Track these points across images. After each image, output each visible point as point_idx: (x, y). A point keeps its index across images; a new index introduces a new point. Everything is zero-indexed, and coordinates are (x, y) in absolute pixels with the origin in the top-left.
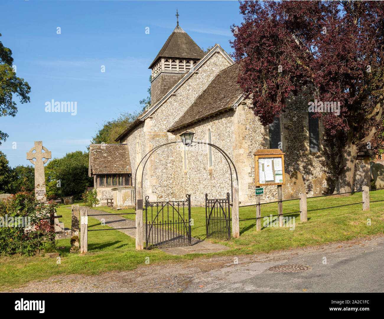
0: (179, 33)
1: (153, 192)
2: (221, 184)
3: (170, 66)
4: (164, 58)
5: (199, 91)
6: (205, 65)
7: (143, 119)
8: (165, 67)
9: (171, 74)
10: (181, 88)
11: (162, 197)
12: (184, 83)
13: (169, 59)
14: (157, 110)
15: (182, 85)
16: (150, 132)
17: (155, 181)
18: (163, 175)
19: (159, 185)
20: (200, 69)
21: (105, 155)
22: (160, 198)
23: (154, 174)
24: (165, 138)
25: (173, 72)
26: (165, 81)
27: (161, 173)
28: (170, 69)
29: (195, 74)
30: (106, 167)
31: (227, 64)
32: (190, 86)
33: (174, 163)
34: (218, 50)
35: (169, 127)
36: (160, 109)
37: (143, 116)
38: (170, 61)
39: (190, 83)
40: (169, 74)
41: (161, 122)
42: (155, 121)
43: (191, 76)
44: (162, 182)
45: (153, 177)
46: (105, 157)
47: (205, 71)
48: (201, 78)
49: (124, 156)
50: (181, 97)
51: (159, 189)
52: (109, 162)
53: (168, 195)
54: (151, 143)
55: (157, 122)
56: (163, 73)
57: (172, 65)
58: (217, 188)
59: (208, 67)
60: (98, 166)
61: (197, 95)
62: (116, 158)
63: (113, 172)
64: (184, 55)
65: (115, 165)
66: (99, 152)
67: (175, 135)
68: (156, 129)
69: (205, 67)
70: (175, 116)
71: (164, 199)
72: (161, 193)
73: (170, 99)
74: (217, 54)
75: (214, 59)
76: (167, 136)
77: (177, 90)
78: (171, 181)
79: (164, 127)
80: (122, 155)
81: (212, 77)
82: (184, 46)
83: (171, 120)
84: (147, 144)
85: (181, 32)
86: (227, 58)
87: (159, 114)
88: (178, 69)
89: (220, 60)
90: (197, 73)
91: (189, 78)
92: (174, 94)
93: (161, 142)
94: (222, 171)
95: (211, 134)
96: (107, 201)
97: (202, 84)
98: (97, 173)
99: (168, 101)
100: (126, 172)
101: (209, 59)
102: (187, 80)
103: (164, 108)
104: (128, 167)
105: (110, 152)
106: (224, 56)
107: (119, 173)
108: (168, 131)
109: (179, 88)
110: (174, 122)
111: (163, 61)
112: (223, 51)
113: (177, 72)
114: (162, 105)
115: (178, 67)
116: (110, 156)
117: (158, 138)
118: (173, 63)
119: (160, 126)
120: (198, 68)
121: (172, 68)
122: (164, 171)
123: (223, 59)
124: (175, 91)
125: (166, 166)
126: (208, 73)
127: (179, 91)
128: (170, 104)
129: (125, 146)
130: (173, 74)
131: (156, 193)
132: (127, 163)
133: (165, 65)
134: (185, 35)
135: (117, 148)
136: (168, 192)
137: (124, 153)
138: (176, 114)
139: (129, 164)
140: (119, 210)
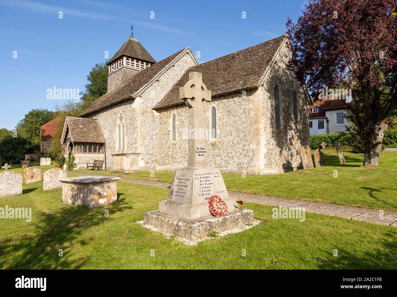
0: (134, 41)
1: (142, 159)
2: (229, 154)
3: (130, 63)
4: (126, 56)
5: (175, 80)
6: (179, 61)
7: (135, 96)
8: (126, 64)
9: (131, 70)
10: (163, 76)
11: (148, 163)
12: (165, 73)
13: (129, 58)
14: (145, 91)
15: (164, 73)
16: (140, 109)
17: (143, 150)
18: (150, 145)
19: (147, 153)
20: (176, 63)
21: (81, 126)
22: (147, 164)
23: (143, 143)
24: (152, 115)
25: (132, 68)
26: (126, 74)
27: (148, 143)
28: (130, 65)
29: (172, 67)
30: (83, 136)
31: (193, 63)
32: (168, 75)
33: (158, 135)
34: (188, 51)
35: (153, 106)
36: (147, 90)
37: (135, 94)
38: (130, 59)
39: (169, 73)
40: (129, 69)
41: (148, 101)
42: (143, 99)
43: (170, 68)
44: (148, 150)
45: (142, 146)
46: (81, 128)
47: (179, 65)
48: (176, 71)
49: (96, 128)
50: (162, 83)
51: (146, 156)
52: (85, 132)
53: (153, 162)
54: (141, 117)
55: (145, 101)
56: (125, 68)
57: (131, 63)
58: (223, 157)
59: (181, 63)
60: (76, 135)
61: (173, 83)
62: (91, 130)
63: (90, 141)
64: (140, 57)
65: (91, 136)
66: (76, 123)
67: (158, 112)
68: (144, 107)
69: (179, 63)
70: (158, 97)
71: (150, 165)
72: (148, 160)
73: (155, 83)
74: (187, 54)
75: (185, 58)
76: (153, 113)
77: (160, 77)
78: (155, 150)
79: (150, 105)
80: (95, 128)
81: (184, 71)
82: (139, 51)
83: (155, 100)
84: (138, 118)
85: (135, 40)
86: (194, 59)
87: (146, 94)
88: (135, 67)
89: (189, 59)
90: (174, 66)
91: (168, 69)
92: (158, 79)
93: (149, 117)
94: (232, 143)
95: (217, 111)
96: (87, 165)
97: (177, 75)
98: (77, 141)
99: (153, 84)
100: (100, 142)
101: (182, 57)
102: (167, 71)
103: (150, 90)
104: (101, 138)
105: (85, 125)
106: (192, 57)
107: (95, 142)
108: (154, 109)
109: (161, 76)
110: (157, 102)
111: (125, 58)
112: (191, 52)
113: (135, 69)
114: (148, 87)
115: (135, 65)
116: (86, 127)
117: (146, 114)
118: (132, 62)
119: (147, 104)
120: (175, 62)
121: (131, 65)
122: (151, 141)
123: (191, 59)
124: (159, 78)
125: (152, 138)
126: (181, 68)
127: (161, 78)
128: (154, 87)
129: (96, 120)
130: (132, 70)
131: (144, 159)
132: (100, 135)
133: (126, 62)
134: (138, 44)
135: (90, 122)
136: (153, 159)
137: (97, 126)
138: (159, 96)
139: (102, 135)
140: (127, 173)
